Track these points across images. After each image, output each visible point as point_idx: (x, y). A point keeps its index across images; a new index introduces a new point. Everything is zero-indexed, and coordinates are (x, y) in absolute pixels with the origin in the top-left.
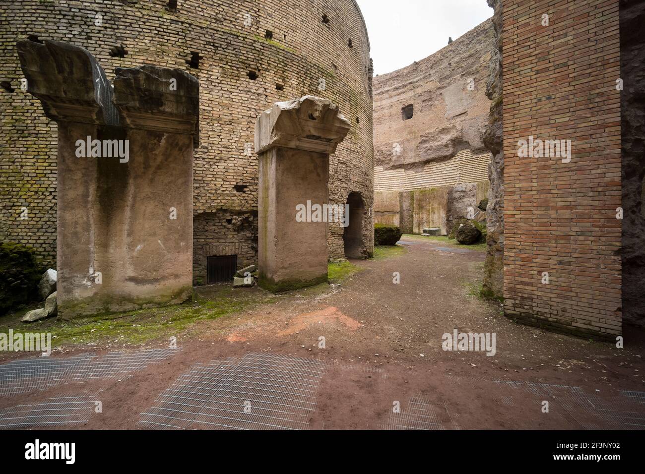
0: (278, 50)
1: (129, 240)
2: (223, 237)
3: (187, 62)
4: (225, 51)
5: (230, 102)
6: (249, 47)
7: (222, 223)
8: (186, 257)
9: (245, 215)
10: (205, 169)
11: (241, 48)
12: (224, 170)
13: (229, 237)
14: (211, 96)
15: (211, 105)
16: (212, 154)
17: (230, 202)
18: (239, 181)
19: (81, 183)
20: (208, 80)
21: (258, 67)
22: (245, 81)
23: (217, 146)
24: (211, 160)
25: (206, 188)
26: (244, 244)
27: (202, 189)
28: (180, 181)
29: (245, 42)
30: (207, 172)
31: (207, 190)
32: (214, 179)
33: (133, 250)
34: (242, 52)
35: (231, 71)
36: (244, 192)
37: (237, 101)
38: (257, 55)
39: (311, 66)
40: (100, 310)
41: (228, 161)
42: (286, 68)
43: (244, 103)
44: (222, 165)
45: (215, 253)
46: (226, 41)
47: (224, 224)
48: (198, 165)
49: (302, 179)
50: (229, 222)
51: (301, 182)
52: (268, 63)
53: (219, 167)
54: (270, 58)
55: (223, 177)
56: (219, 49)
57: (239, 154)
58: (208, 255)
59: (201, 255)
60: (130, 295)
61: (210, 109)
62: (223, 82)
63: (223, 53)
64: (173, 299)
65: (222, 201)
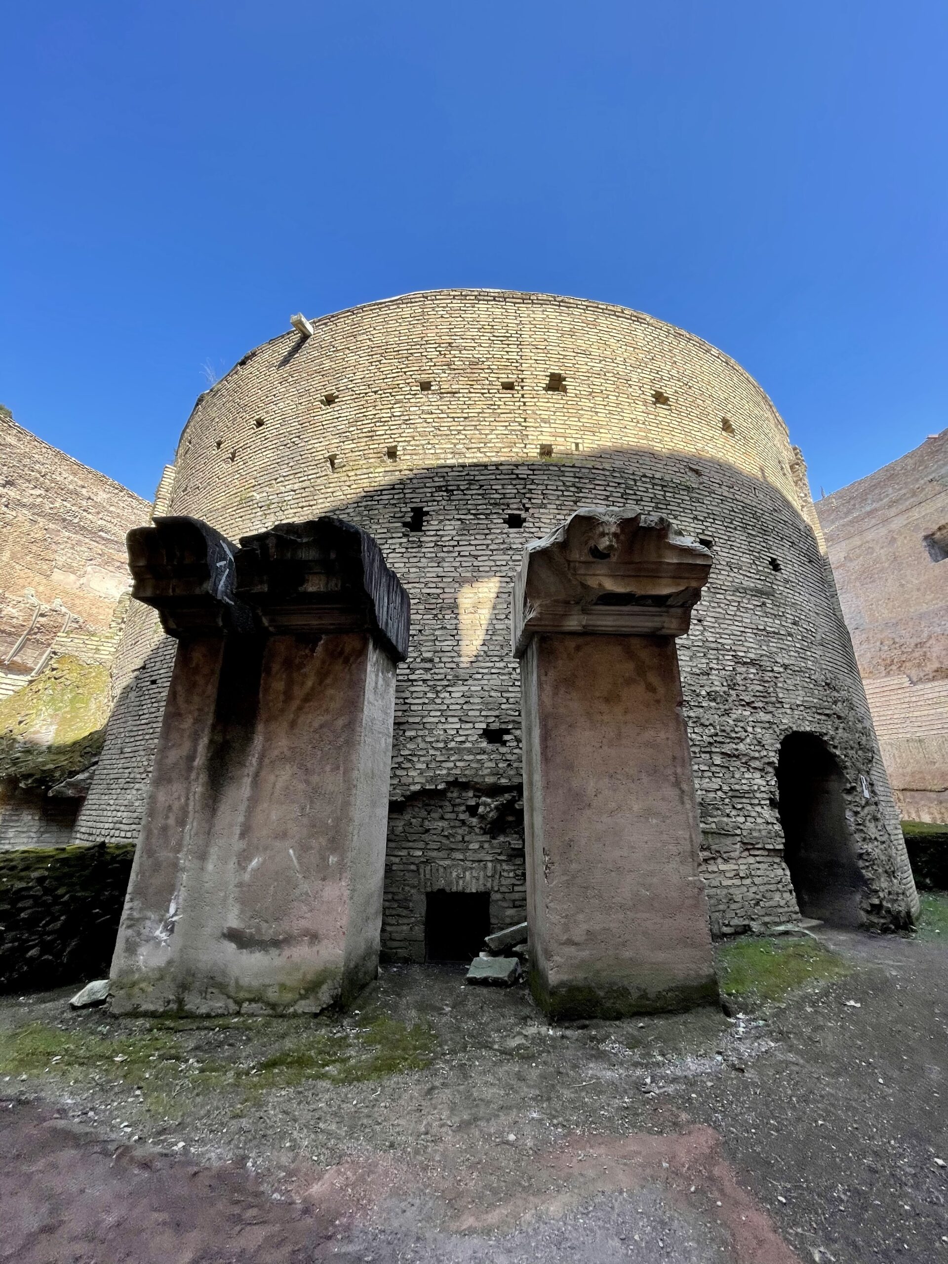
0: (562, 469)
1: (242, 845)
2: (460, 846)
3: (405, 524)
4: (465, 494)
5: (475, 574)
6: (507, 477)
7: (457, 813)
8: (338, 893)
9: (506, 795)
10: (427, 701)
11: (492, 482)
12: (462, 701)
13: (471, 846)
14: (441, 569)
15: (440, 585)
16: (441, 671)
17: (474, 765)
18: (491, 720)
19: (189, 736)
20: (436, 545)
21: (524, 505)
22: (502, 533)
23: (449, 654)
24: (438, 683)
25: (428, 739)
26: (505, 867)
27: (420, 739)
28: (340, 722)
29: (499, 472)
30: (430, 707)
31: (431, 742)
32: (443, 720)
33: (244, 869)
34: (494, 487)
35: (476, 522)
36: (504, 743)
37: (487, 569)
38: (521, 487)
39: (635, 480)
40: (169, 1002)
41: (470, 682)
42: (581, 495)
43: (500, 571)
44: (458, 690)
45: (441, 883)
46: (467, 477)
47: (462, 817)
48: (415, 695)
49: (607, 700)
50: (472, 810)
51: (604, 707)
52: (543, 494)
53: (453, 695)
54: (547, 485)
55: (459, 713)
56: (455, 492)
57: (491, 664)
58: (429, 890)
59: (414, 887)
60: (224, 973)
61: (439, 591)
62: (461, 543)
63: (463, 497)
64: (303, 997)
65: (458, 764)
